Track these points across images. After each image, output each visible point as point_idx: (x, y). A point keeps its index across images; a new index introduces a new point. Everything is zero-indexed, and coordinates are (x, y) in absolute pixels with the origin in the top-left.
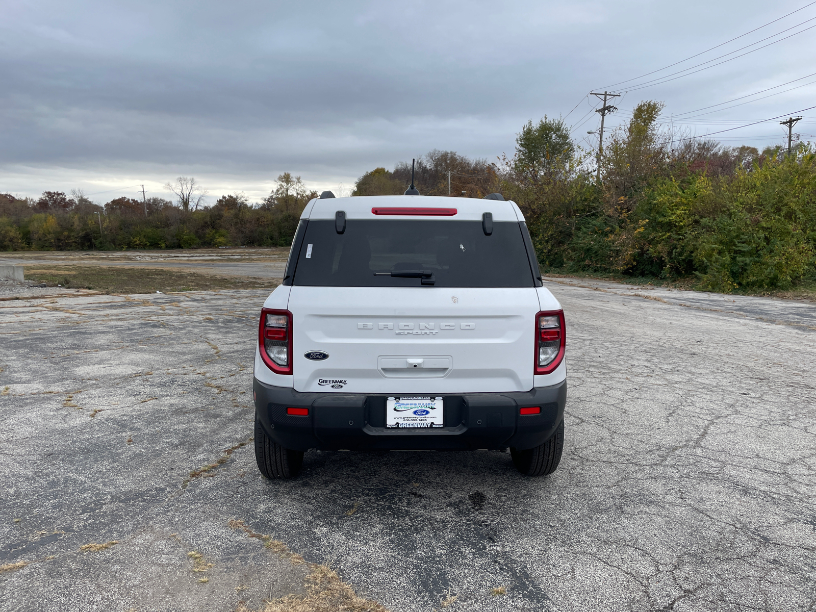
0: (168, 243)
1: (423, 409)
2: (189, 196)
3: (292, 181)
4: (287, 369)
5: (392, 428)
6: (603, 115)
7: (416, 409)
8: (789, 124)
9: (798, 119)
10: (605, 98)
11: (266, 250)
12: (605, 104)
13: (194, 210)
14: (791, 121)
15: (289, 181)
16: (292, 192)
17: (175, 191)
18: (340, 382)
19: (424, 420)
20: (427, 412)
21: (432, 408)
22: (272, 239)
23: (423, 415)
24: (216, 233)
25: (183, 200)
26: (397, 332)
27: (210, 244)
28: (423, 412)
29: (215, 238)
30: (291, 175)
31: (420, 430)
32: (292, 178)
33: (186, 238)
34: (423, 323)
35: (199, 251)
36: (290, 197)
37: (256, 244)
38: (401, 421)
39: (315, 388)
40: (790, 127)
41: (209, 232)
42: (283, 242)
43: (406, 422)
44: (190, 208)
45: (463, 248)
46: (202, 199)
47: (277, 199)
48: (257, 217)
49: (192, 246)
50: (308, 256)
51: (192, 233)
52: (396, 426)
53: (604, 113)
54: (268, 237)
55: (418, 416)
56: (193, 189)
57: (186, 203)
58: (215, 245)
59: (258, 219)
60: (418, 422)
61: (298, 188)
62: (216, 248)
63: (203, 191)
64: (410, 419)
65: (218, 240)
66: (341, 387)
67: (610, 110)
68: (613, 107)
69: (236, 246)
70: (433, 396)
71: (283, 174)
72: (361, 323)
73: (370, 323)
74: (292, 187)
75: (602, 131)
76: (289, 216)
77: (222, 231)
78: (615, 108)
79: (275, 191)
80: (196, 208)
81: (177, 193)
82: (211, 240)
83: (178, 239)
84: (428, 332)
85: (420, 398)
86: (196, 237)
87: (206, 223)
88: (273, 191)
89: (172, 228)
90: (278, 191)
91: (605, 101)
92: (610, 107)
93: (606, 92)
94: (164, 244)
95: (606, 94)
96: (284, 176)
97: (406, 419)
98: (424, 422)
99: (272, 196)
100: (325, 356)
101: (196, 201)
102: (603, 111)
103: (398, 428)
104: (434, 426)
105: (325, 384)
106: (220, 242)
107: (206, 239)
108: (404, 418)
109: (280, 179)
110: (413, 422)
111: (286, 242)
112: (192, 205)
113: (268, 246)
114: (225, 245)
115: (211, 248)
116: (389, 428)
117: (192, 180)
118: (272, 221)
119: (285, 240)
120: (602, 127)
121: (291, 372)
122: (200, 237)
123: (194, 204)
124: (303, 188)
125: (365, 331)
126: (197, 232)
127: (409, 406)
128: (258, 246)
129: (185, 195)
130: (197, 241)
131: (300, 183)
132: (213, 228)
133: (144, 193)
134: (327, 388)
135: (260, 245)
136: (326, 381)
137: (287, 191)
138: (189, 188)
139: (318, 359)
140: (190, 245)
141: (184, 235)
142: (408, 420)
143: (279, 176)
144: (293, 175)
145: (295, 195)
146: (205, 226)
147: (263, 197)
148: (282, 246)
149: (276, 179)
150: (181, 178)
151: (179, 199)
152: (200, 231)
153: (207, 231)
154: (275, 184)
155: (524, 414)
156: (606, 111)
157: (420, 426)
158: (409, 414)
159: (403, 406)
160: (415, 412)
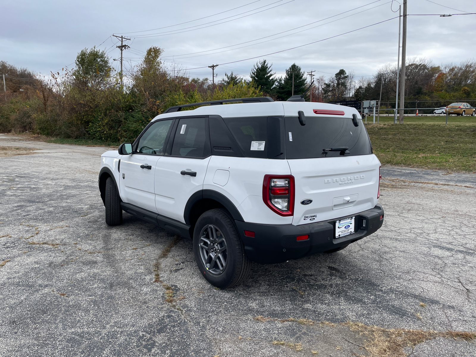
1: (348, 225)
4: (290, 213)
5: (338, 238)
6: (122, 50)
7: (345, 226)
8: (212, 68)
9: (217, 66)
10: (122, 40)
12: (122, 43)
14: (213, 67)
18: (314, 216)
21: (351, 224)
23: (348, 228)
26: (340, 183)
31: (347, 236)
34: (349, 177)
38: (340, 234)
39: (303, 222)
40: (213, 69)
43: (342, 233)
50: (291, 140)
52: (339, 237)
53: (122, 49)
55: (346, 229)
60: (346, 232)
64: (344, 232)
66: (314, 219)
67: (126, 48)
68: (127, 46)
70: (351, 217)
72: (326, 179)
73: (329, 179)
75: (122, 60)
78: (128, 47)
85: (347, 219)
91: (122, 41)
92: (126, 46)
93: (122, 36)
95: (122, 37)
97: (342, 232)
98: (348, 232)
100: (311, 201)
102: (122, 47)
104: (352, 233)
105: (307, 218)
116: (337, 238)
120: (122, 58)
121: (292, 215)
125: (328, 185)
134: (308, 221)
136: (307, 217)
139: (308, 204)
156: (123, 48)
157: (347, 234)
158: (343, 229)
159: (341, 225)
160: (345, 227)
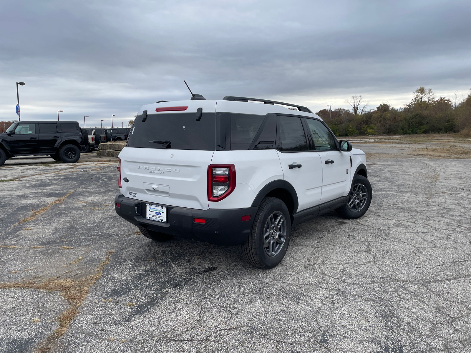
0: (340, 133)
1: (159, 212)
2: (358, 106)
3: (426, 92)
5: (148, 219)
7: (156, 211)
11: (397, 137)
13: (360, 114)
15: (423, 92)
16: (425, 99)
17: (350, 104)
18: (135, 194)
19: (159, 218)
20: (161, 214)
21: (162, 212)
22: (403, 130)
23: (159, 215)
24: (368, 127)
25: (354, 108)
26: (150, 171)
27: (364, 133)
28: (159, 213)
29: (367, 130)
30: (425, 88)
31: (157, 222)
32: (425, 90)
33: (350, 130)
34: (159, 167)
35: (356, 137)
36: (423, 103)
37: (392, 133)
38: (151, 216)
39: (129, 196)
41: (364, 126)
42: (410, 131)
43: (153, 217)
44: (358, 113)
45: (184, 128)
46: (365, 108)
47: (415, 104)
48: (395, 116)
49: (353, 135)
51: (354, 127)
52: (149, 219)
54: (401, 129)
55: (157, 215)
56: (360, 102)
57: (356, 110)
58: (367, 134)
59: (395, 118)
60: (157, 218)
61: (429, 96)
62: (367, 136)
63: (366, 103)
64: (154, 216)
65: (369, 131)
66: (135, 196)
69: (379, 134)
70: (162, 206)
71: (419, 88)
72: (139, 166)
73: (141, 166)
74: (425, 96)
76: (417, 115)
77: (372, 125)
79: (414, 99)
80: (362, 113)
81: (352, 105)
82: (365, 131)
83: (346, 131)
84: (160, 172)
85: (157, 206)
86: (356, 130)
87: (363, 121)
88: (412, 100)
89: (343, 125)
90: (415, 99)
94: (338, 134)
96: (420, 89)
98: (159, 219)
99: (412, 103)
100: (128, 181)
101: (362, 109)
103: (150, 220)
104: (162, 221)
106: (370, 132)
107: (362, 131)
108: (152, 215)
109: (417, 91)
110: (155, 218)
111: (413, 131)
112: (359, 111)
113: (400, 134)
114: (373, 134)
115: (364, 136)
117: (361, 96)
118: (405, 118)
119: (412, 130)
121: (121, 187)
122: (358, 130)
123: (360, 110)
124: (433, 96)
125: (140, 170)
126: (357, 127)
127: (154, 209)
128: (394, 134)
129: (356, 106)
130: (357, 132)
131: (431, 92)
132: (367, 124)
133: (330, 106)
135: (395, 134)
136: (131, 193)
137: (421, 98)
138: (358, 101)
140: (352, 134)
141: (350, 129)
142: (154, 217)
143: (416, 89)
144: (427, 88)
145: (427, 100)
146: (362, 123)
147: (405, 104)
148: (410, 134)
149: (414, 91)
150: (354, 96)
151: (352, 108)
152: (359, 126)
153: (363, 126)
154: (413, 95)
155: (197, 222)
157: (158, 220)
158: (154, 213)
159: (152, 209)
160: (156, 213)
